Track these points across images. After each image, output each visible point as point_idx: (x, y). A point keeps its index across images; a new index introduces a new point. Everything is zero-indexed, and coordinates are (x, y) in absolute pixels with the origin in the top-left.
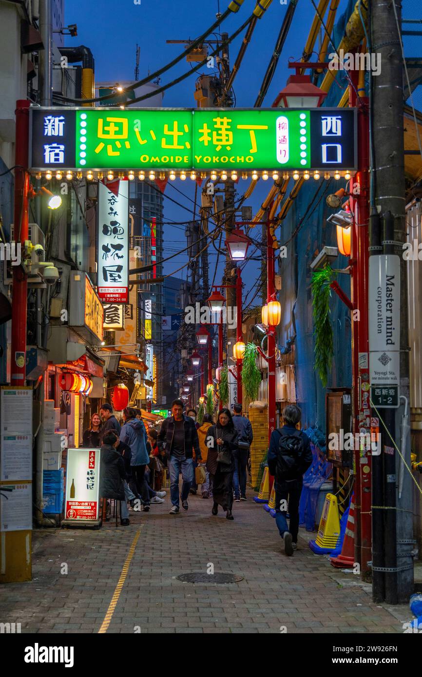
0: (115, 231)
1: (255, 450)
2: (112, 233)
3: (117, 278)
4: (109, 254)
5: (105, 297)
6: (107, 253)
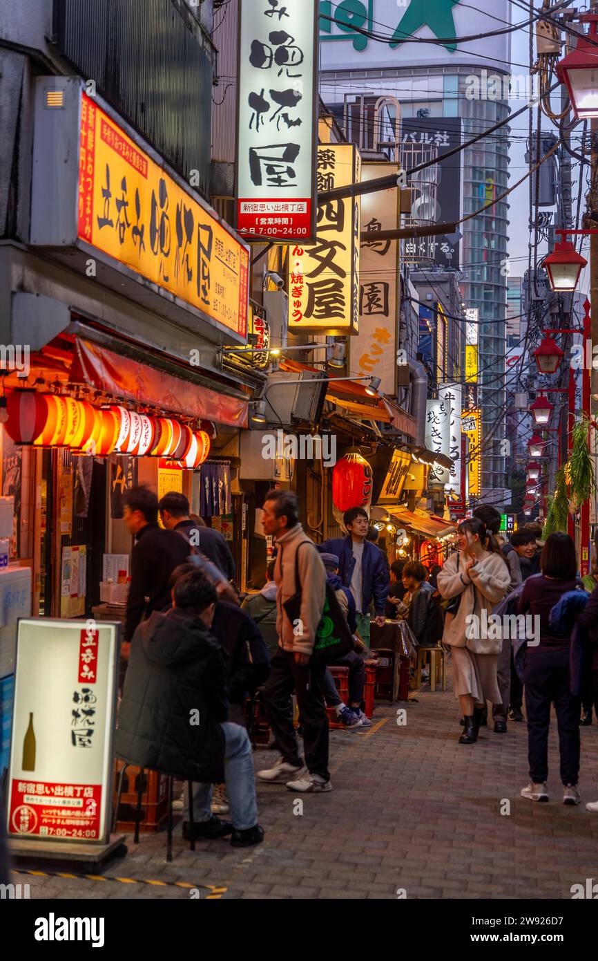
0: (281, 57)
2: (274, 61)
3: (285, 176)
4: (266, 116)
5: (253, 225)
6: (261, 114)
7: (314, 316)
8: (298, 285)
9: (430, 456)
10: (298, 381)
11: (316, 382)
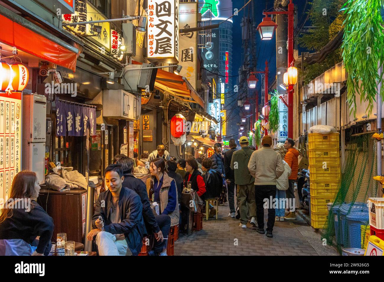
1: (317, 183)
7: (159, 53)
8: (152, 40)
9: (210, 117)
10: (140, 68)
11: (149, 69)
